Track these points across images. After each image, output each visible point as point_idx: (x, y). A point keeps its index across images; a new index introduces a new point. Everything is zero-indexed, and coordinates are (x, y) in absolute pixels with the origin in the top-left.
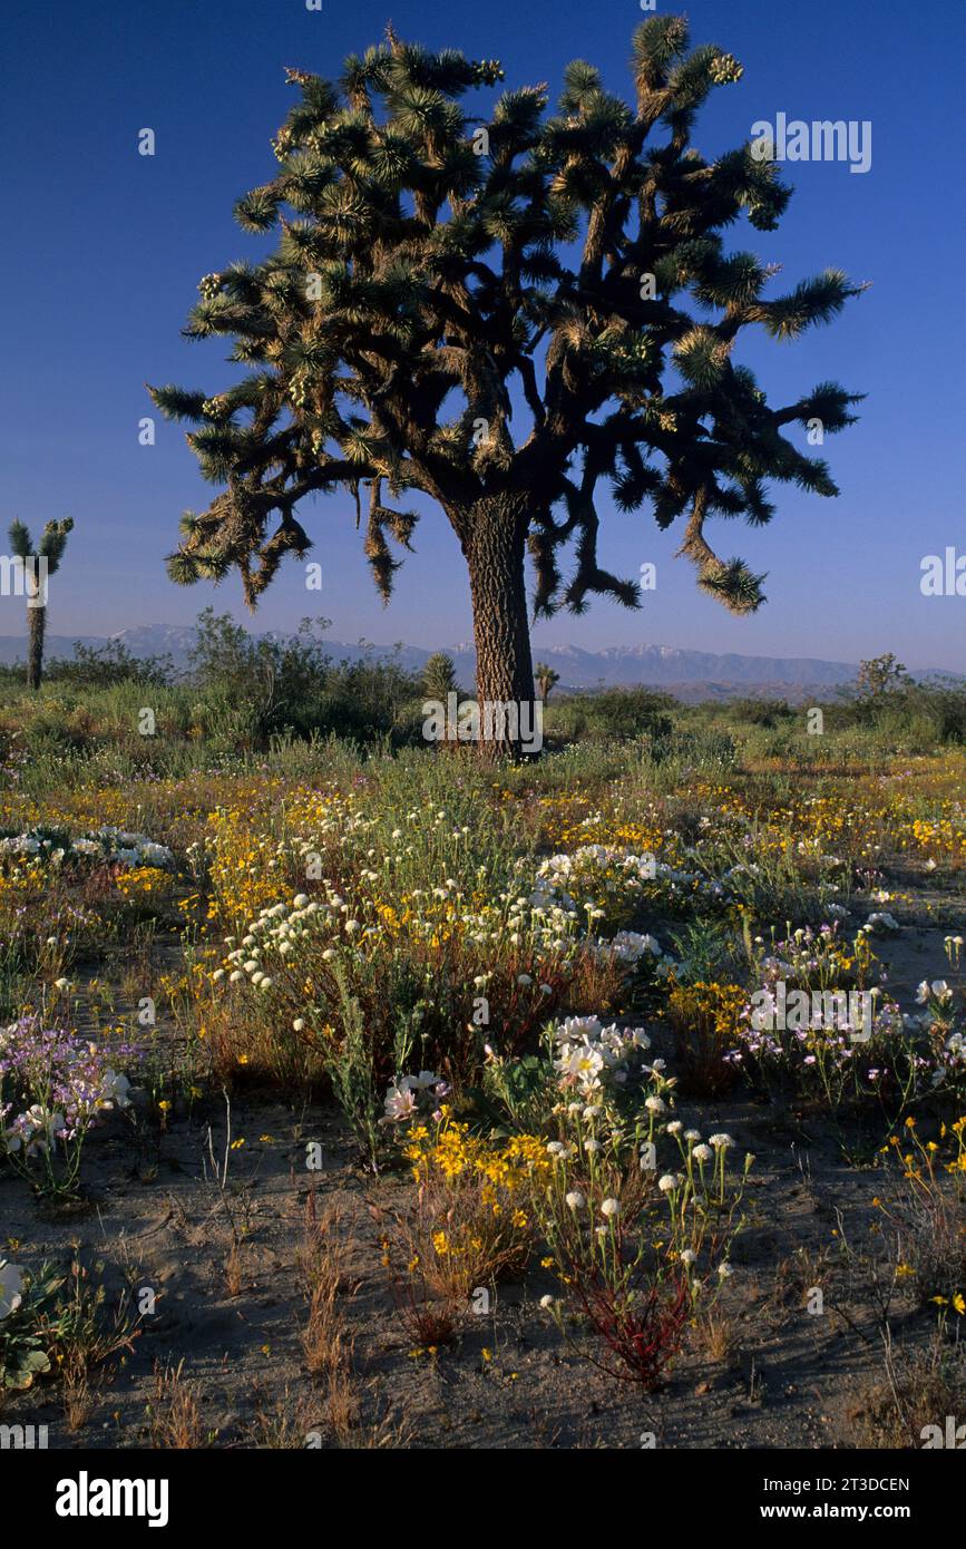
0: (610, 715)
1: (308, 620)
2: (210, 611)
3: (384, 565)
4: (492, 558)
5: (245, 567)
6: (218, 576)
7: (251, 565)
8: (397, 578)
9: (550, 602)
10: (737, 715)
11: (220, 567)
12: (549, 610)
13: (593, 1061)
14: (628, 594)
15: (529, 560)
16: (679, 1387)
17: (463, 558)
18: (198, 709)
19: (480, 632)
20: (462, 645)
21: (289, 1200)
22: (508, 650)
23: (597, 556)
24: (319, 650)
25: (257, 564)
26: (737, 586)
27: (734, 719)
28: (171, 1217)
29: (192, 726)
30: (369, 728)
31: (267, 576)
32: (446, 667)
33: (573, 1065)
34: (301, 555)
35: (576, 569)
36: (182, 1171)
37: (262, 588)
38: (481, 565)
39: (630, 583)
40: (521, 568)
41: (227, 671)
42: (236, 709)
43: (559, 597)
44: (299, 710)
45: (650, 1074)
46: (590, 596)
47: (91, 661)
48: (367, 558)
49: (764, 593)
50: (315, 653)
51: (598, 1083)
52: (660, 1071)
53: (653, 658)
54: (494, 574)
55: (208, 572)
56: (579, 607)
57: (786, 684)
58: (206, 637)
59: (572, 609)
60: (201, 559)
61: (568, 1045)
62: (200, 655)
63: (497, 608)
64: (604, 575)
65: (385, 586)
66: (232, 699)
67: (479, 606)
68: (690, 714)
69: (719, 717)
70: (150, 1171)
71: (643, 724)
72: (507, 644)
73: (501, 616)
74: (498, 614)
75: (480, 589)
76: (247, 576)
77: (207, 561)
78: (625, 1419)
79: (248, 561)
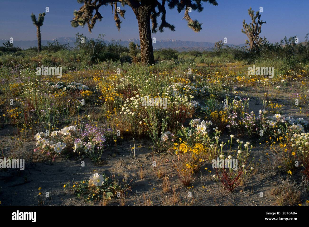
0: (165, 55)
1: (100, 35)
2: (79, 33)
3: (118, 22)
4: (143, 20)
5: (89, 23)
6: (83, 25)
7: (90, 23)
8: (121, 25)
9: (155, 30)
10: (190, 54)
11: (84, 23)
12: (155, 32)
13: (204, 128)
14: (172, 28)
15: (151, 20)
16: (237, 191)
17: (137, 20)
18: (78, 56)
19: (141, 37)
20: (129, 40)
21: (145, 159)
22: (147, 41)
23: (166, 19)
24: (103, 42)
25: (91, 22)
26: (196, 26)
27: (190, 55)
28: (122, 164)
29: (77, 59)
30: (115, 58)
31: (93, 25)
32: (134, 45)
33: (200, 129)
34: (100, 20)
35: (161, 22)
36: (120, 154)
37: (92, 28)
38: (141, 22)
39: (173, 25)
40: (149, 22)
41: (84, 47)
42: (86, 55)
43: (157, 28)
44: (100, 55)
45: (215, 130)
46: (164, 28)
47: (51, 45)
48: (115, 21)
49: (202, 27)
50: (102, 42)
51: (206, 132)
52: (217, 129)
53: (170, 42)
54: (144, 23)
55: (81, 24)
56: (162, 31)
57: (199, 47)
58: (78, 39)
59: (160, 31)
60: (79, 21)
61: (198, 125)
62: (77, 43)
63: (145, 31)
64: (167, 23)
65: (119, 27)
66: (85, 53)
67: (141, 31)
68: (180, 54)
69: (187, 55)
70: (114, 155)
71: (172, 56)
72: (147, 39)
73: (146, 33)
74: (145, 33)
75: (141, 27)
76: (89, 25)
77: (81, 22)
78: (229, 198)
79: (89, 22)
